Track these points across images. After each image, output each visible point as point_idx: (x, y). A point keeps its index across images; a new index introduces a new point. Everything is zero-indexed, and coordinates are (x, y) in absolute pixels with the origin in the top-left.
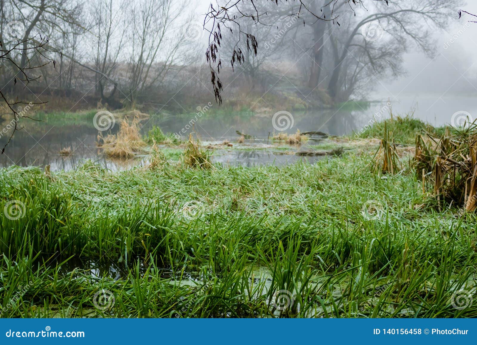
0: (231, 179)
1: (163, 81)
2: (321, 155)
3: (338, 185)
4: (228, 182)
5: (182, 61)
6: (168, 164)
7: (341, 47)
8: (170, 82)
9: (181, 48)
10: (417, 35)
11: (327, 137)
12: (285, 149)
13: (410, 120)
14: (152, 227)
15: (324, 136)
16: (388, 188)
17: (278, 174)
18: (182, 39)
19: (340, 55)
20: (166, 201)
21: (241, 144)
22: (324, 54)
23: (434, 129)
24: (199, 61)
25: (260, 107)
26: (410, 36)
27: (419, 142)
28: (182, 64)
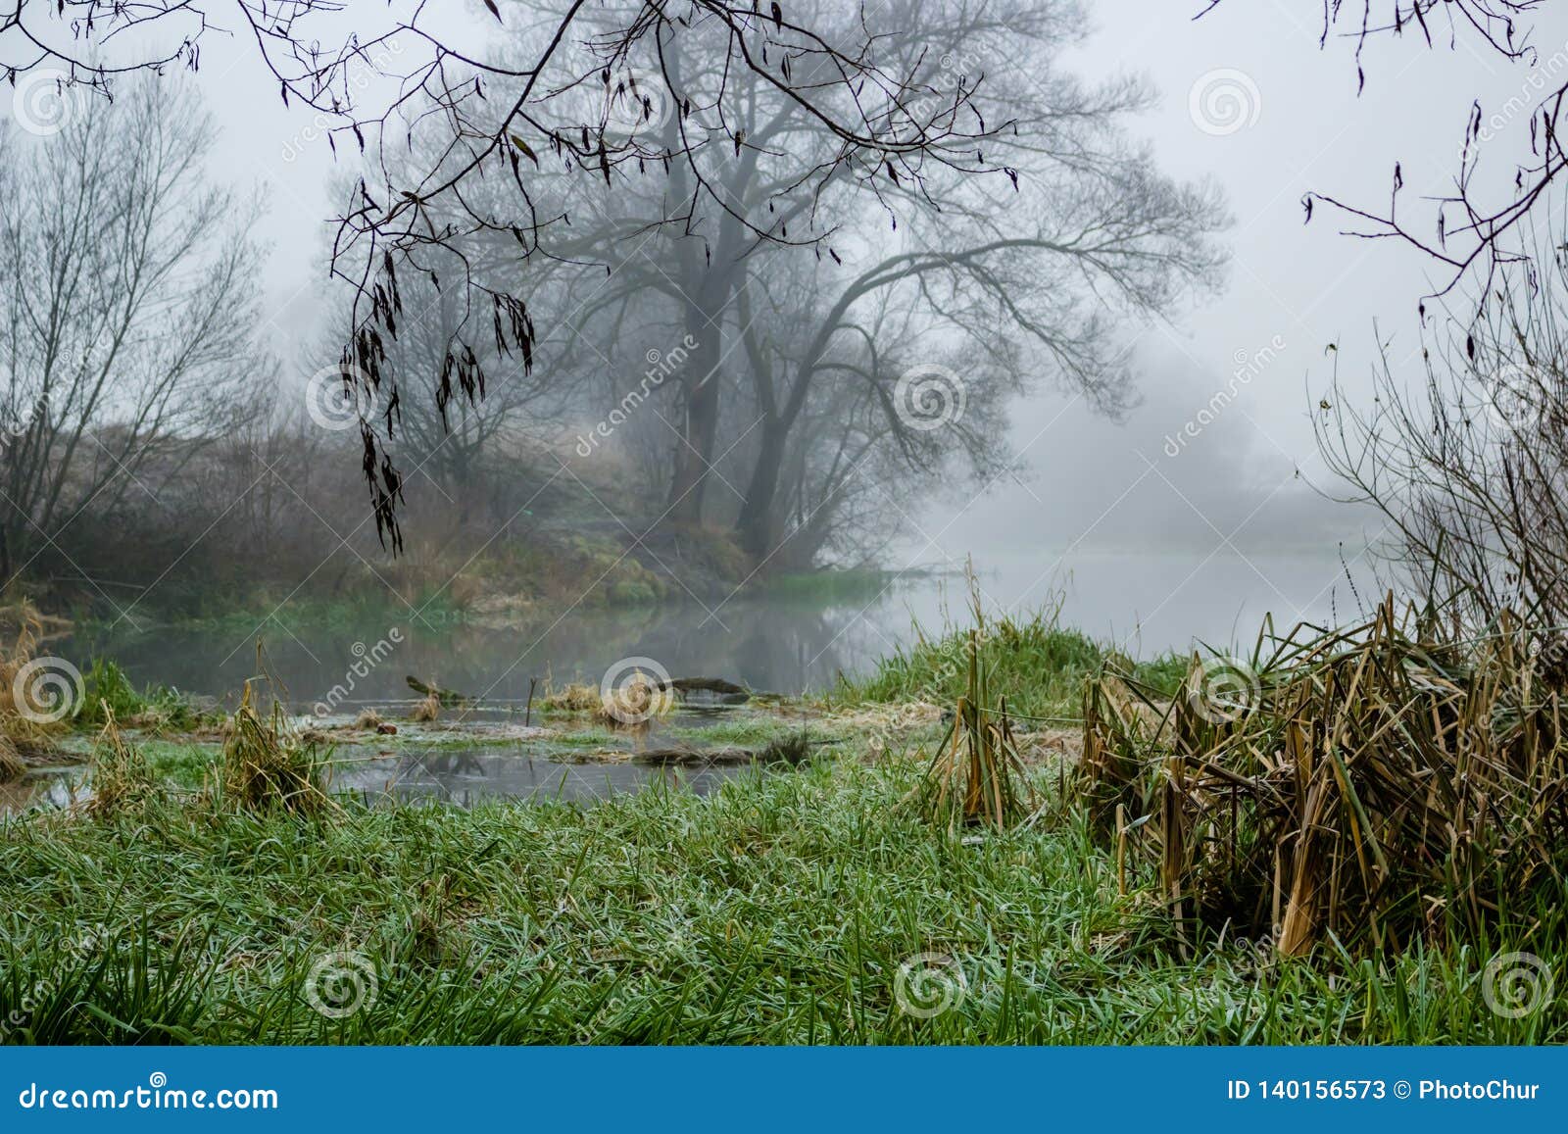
0: (405, 851)
1: (125, 495)
2: (728, 761)
3: (805, 869)
4: (393, 859)
5: (197, 419)
6: (162, 798)
7: (784, 376)
8: (150, 502)
9: (193, 373)
10: (1059, 332)
11: (744, 699)
12: (595, 741)
13: (1045, 635)
14: (123, 1025)
15: (734, 694)
16: (989, 876)
17: (578, 830)
18: (197, 341)
19: (782, 406)
20: (161, 934)
21: (428, 724)
22: (721, 399)
23: (1134, 667)
24: (260, 423)
25: (488, 593)
26: (1031, 334)
27: (1094, 709)
28: (196, 431)
